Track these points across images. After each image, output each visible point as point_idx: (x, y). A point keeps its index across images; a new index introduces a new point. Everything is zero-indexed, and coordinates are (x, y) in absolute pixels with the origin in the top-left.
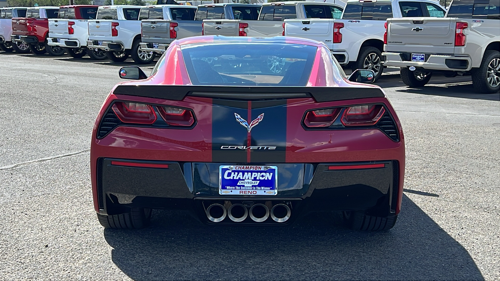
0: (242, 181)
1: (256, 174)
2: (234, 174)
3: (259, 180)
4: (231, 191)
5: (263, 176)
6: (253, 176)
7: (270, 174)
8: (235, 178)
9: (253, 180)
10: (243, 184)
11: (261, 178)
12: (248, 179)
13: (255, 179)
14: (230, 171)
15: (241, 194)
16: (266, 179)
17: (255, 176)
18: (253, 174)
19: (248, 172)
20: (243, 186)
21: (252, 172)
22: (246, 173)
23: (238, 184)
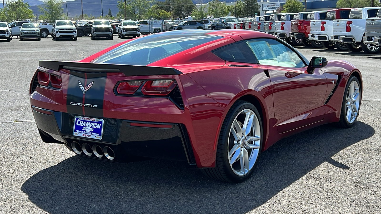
0: (85, 128)
1: (92, 123)
2: (82, 122)
3: (94, 128)
4: (79, 134)
5: (96, 126)
6: (91, 125)
7: (99, 125)
8: (82, 125)
9: (90, 128)
10: (85, 130)
11: (95, 127)
12: (88, 127)
13: (92, 127)
14: (80, 120)
15: (83, 136)
16: (97, 128)
17: (92, 125)
18: (91, 123)
19: (89, 122)
20: (85, 131)
21: (91, 122)
22: (87, 123)
23: (83, 129)
